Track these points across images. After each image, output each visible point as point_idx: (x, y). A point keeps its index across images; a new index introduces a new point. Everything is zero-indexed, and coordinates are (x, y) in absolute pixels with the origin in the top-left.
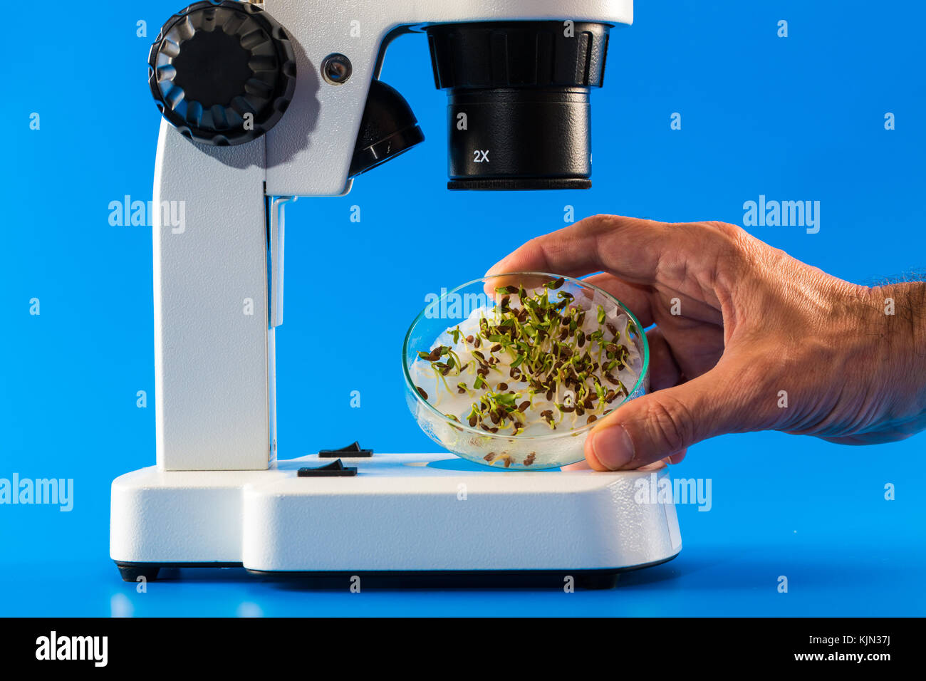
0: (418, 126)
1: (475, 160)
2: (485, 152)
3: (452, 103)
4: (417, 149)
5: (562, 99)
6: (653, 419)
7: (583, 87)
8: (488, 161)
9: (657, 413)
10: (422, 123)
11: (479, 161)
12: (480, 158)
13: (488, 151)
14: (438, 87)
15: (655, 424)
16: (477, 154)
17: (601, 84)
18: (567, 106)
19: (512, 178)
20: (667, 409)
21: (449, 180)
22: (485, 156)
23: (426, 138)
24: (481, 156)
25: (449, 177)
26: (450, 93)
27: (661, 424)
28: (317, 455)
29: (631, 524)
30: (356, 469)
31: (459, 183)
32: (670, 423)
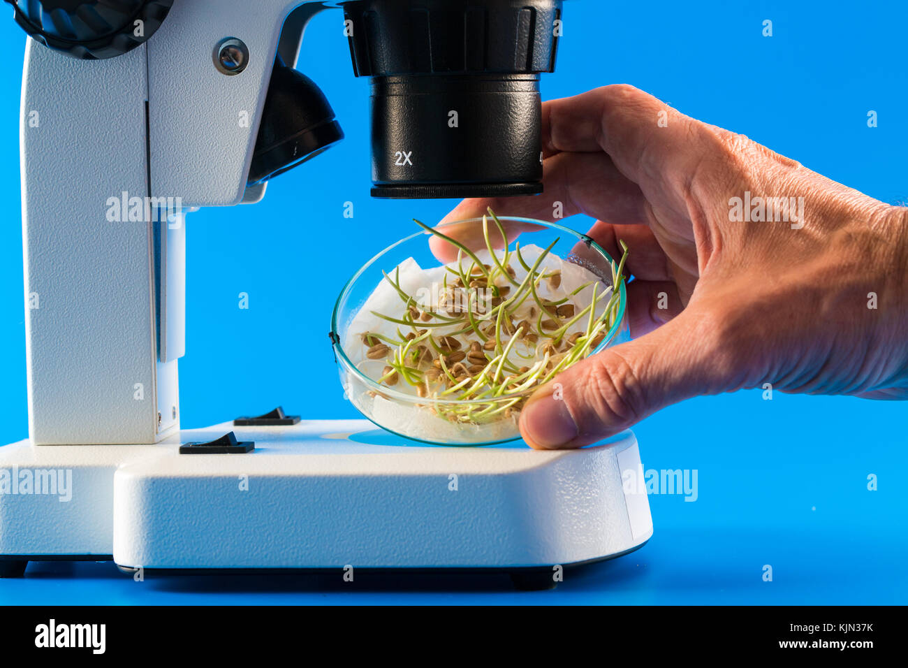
0: (336, 121)
1: (397, 163)
2: (407, 153)
3: (373, 94)
4: (335, 148)
5: (499, 89)
6: (594, 386)
7: (528, 73)
8: (411, 164)
9: (598, 377)
10: (340, 117)
11: (401, 164)
12: (402, 161)
13: (410, 153)
14: (356, 75)
15: (595, 391)
16: (399, 156)
17: (551, 68)
18: (507, 97)
19: (439, 185)
20: (610, 372)
21: (371, 186)
22: (407, 159)
23: (346, 136)
24: (404, 158)
25: (372, 182)
26: (371, 81)
27: (602, 391)
28: (232, 422)
29: (574, 511)
30: (253, 443)
31: (384, 189)
32: (610, 389)
